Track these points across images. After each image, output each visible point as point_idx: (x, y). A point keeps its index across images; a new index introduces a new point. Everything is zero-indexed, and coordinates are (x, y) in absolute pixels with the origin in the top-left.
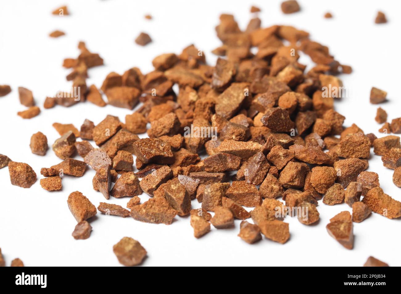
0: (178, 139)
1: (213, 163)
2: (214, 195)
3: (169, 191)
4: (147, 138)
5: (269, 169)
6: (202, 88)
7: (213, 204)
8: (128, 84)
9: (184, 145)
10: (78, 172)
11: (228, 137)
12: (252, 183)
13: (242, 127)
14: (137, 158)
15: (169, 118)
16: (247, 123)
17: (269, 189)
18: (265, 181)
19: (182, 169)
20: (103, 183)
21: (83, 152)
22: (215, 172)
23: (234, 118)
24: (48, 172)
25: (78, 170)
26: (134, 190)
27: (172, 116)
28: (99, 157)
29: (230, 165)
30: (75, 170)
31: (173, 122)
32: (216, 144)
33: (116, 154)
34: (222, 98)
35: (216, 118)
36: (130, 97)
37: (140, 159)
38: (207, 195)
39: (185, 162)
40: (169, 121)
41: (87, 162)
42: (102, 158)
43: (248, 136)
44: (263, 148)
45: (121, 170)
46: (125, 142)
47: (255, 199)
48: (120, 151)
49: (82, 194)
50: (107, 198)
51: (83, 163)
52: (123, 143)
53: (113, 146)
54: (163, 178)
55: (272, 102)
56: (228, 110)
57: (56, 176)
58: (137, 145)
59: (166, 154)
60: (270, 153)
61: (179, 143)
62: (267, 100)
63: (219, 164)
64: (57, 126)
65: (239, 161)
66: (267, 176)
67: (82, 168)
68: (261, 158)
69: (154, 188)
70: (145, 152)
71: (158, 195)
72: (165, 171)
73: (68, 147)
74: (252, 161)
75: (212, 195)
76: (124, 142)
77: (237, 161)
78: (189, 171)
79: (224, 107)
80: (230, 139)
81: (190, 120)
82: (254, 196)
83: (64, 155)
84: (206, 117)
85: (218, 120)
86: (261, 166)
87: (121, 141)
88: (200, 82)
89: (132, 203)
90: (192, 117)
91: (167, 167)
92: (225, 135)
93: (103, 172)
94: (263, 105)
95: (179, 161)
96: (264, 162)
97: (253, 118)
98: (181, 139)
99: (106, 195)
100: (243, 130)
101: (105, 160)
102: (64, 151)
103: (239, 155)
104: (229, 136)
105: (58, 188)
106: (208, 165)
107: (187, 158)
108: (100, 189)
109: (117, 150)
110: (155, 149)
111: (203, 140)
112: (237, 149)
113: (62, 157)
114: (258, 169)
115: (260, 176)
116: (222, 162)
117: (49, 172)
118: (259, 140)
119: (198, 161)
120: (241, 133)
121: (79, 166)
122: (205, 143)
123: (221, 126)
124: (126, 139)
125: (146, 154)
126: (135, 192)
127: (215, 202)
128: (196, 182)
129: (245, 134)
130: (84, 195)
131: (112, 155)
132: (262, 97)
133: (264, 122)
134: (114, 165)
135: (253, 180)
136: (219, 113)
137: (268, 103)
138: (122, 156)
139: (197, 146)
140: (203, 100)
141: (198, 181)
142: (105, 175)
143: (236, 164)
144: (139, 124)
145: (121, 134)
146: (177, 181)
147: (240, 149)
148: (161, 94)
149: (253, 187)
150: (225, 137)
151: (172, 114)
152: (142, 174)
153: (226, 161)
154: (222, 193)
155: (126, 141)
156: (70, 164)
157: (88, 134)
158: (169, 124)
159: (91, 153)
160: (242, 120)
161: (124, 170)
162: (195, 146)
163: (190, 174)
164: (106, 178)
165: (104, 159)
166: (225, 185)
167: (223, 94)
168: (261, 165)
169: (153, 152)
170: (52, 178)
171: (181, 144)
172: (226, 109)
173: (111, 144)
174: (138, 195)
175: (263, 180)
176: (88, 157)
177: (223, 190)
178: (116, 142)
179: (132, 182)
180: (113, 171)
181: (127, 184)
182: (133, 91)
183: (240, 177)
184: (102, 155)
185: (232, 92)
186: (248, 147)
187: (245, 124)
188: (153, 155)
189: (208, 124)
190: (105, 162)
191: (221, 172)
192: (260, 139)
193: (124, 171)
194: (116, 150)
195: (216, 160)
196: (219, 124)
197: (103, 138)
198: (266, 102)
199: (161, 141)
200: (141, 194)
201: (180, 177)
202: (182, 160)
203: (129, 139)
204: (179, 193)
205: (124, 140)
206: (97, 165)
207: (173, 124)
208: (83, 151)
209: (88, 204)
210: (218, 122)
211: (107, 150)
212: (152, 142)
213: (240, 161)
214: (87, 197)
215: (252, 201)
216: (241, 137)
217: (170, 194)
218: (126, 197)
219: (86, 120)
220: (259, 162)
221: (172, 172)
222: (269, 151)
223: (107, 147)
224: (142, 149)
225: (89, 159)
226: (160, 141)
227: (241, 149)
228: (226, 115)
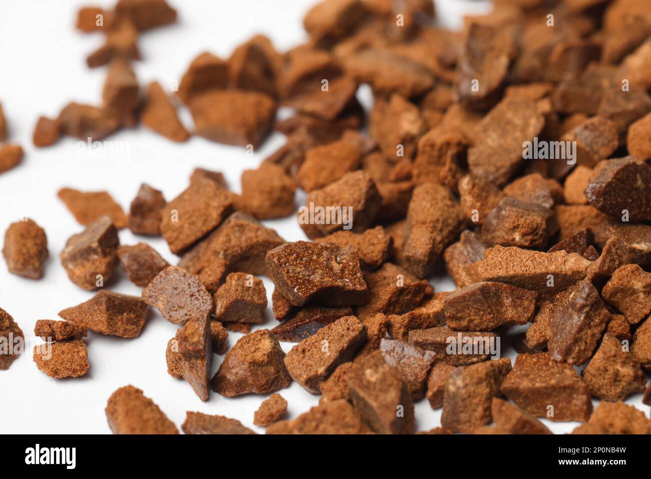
0: (375, 242)
1: (468, 309)
2: (472, 394)
3: (360, 387)
4: (300, 242)
5: (608, 323)
6: (430, 97)
7: (470, 417)
8: (244, 83)
9: (391, 255)
10: (129, 327)
11: (503, 237)
12: (564, 361)
13: (536, 209)
14: (276, 290)
15: (354, 185)
16: (549, 198)
17: (609, 375)
18: (598, 355)
19: (389, 321)
20: (193, 361)
21: (140, 273)
22: (472, 331)
23: (517, 184)
24: (54, 331)
25: (129, 321)
26: (272, 377)
27: (360, 180)
28: (179, 290)
29: (510, 313)
30: (120, 323)
31: (363, 197)
32: (473, 254)
33: (222, 280)
34: (485, 131)
35: (470, 187)
36: (251, 118)
37: (284, 295)
38: (455, 395)
39: (397, 302)
40: (352, 194)
41: (149, 301)
42: (188, 292)
43: (552, 233)
44: (593, 271)
45: (235, 320)
46: (244, 248)
47: (574, 402)
48: (232, 273)
49: (142, 392)
50: (202, 398)
51: (139, 304)
52: (239, 252)
53: (213, 258)
54: (343, 349)
55: (610, 141)
56: (499, 164)
57: (75, 342)
58: (276, 262)
59: (350, 284)
60: (609, 283)
61: (379, 252)
62: (598, 137)
63: (482, 313)
64: (67, 195)
65: (531, 301)
66: (604, 340)
67: (138, 317)
68: (588, 295)
69: (321, 374)
70: (296, 280)
71: (332, 394)
72: (348, 329)
73: (100, 261)
74: (566, 302)
75: (466, 393)
76: (242, 248)
77: (526, 303)
78: (405, 327)
79: (490, 156)
80: (507, 244)
81: (405, 186)
82: (570, 395)
83: (91, 281)
84: (446, 182)
85: (476, 190)
86: (588, 317)
87: (233, 247)
88: (427, 81)
89: (266, 413)
90: (408, 177)
91: (353, 319)
92: (494, 231)
93: (193, 334)
94: (588, 149)
95: (381, 298)
96: (595, 307)
97: (562, 181)
98: (384, 240)
99: (202, 391)
100: (539, 220)
101: (197, 298)
102: (92, 270)
103: (530, 286)
104: (504, 234)
105: (79, 373)
106: (454, 315)
107: (401, 291)
108: (187, 374)
109: (224, 270)
110: (320, 271)
111: (440, 242)
112: (528, 272)
113: (86, 285)
114: (579, 323)
115: (586, 343)
116: (489, 307)
117: (58, 331)
118: (581, 243)
119: (429, 297)
120: (535, 226)
121: (130, 312)
122: (443, 251)
123: (483, 207)
124: (246, 241)
125: (300, 284)
126: (273, 382)
127: (474, 410)
128: (426, 357)
129: (544, 230)
130: (147, 394)
131: (212, 284)
132: (586, 128)
133: (594, 198)
134: (219, 310)
135: (567, 352)
136: (479, 171)
137: (600, 144)
138: (239, 288)
139: (424, 261)
140: (437, 136)
141: (430, 354)
142: (199, 342)
143: (526, 309)
144: (277, 194)
145: (233, 227)
146: (380, 359)
147: (533, 271)
148: (330, 114)
149: (567, 371)
150: (494, 235)
151: (359, 175)
152: (289, 332)
153: (500, 303)
154: (491, 388)
155: (247, 246)
156: (108, 310)
157: (149, 223)
158: (355, 201)
159: (159, 280)
160: (537, 190)
161: (243, 320)
162: (420, 261)
163: (410, 333)
164: (200, 349)
165: (192, 296)
166: (498, 367)
167: (487, 119)
168: (587, 313)
169: (316, 278)
170: (66, 347)
171: (384, 252)
172: (494, 159)
173: (209, 253)
174: (281, 388)
175: (594, 352)
176: (154, 290)
177: (495, 380)
178: (222, 249)
179: (265, 357)
180: (217, 326)
181: (254, 363)
182: (258, 105)
183: (535, 343)
184: (189, 284)
185: (510, 115)
186: (554, 267)
187: (545, 201)
188: (316, 286)
189: (450, 199)
190: (196, 302)
191: (487, 331)
192: (582, 241)
193: (244, 323)
194: (222, 269)
195: (476, 302)
196: (478, 201)
197: (188, 236)
198: (596, 140)
199: (335, 250)
200: (288, 386)
201: (385, 344)
202: (389, 296)
203: (255, 240)
204: (385, 391)
205: (241, 242)
206: (176, 310)
207: (363, 202)
208: (138, 270)
209: (159, 419)
210: (478, 197)
211: (198, 267)
212: (313, 252)
213: (534, 301)
214: (156, 401)
215: (566, 407)
216: (535, 238)
217: (362, 394)
218: (251, 394)
219: (143, 187)
220: (583, 306)
221: (365, 329)
222: (609, 278)
223: (199, 259)
224: (288, 272)
225: (154, 294)
226: (332, 250)
227: (538, 271)
228: (496, 175)
